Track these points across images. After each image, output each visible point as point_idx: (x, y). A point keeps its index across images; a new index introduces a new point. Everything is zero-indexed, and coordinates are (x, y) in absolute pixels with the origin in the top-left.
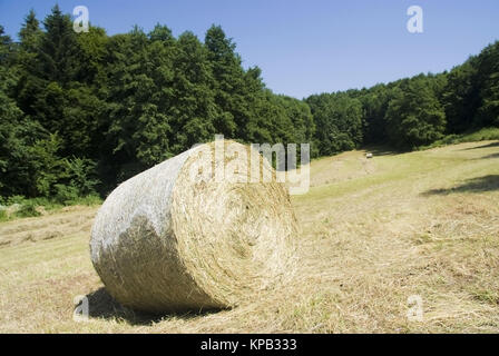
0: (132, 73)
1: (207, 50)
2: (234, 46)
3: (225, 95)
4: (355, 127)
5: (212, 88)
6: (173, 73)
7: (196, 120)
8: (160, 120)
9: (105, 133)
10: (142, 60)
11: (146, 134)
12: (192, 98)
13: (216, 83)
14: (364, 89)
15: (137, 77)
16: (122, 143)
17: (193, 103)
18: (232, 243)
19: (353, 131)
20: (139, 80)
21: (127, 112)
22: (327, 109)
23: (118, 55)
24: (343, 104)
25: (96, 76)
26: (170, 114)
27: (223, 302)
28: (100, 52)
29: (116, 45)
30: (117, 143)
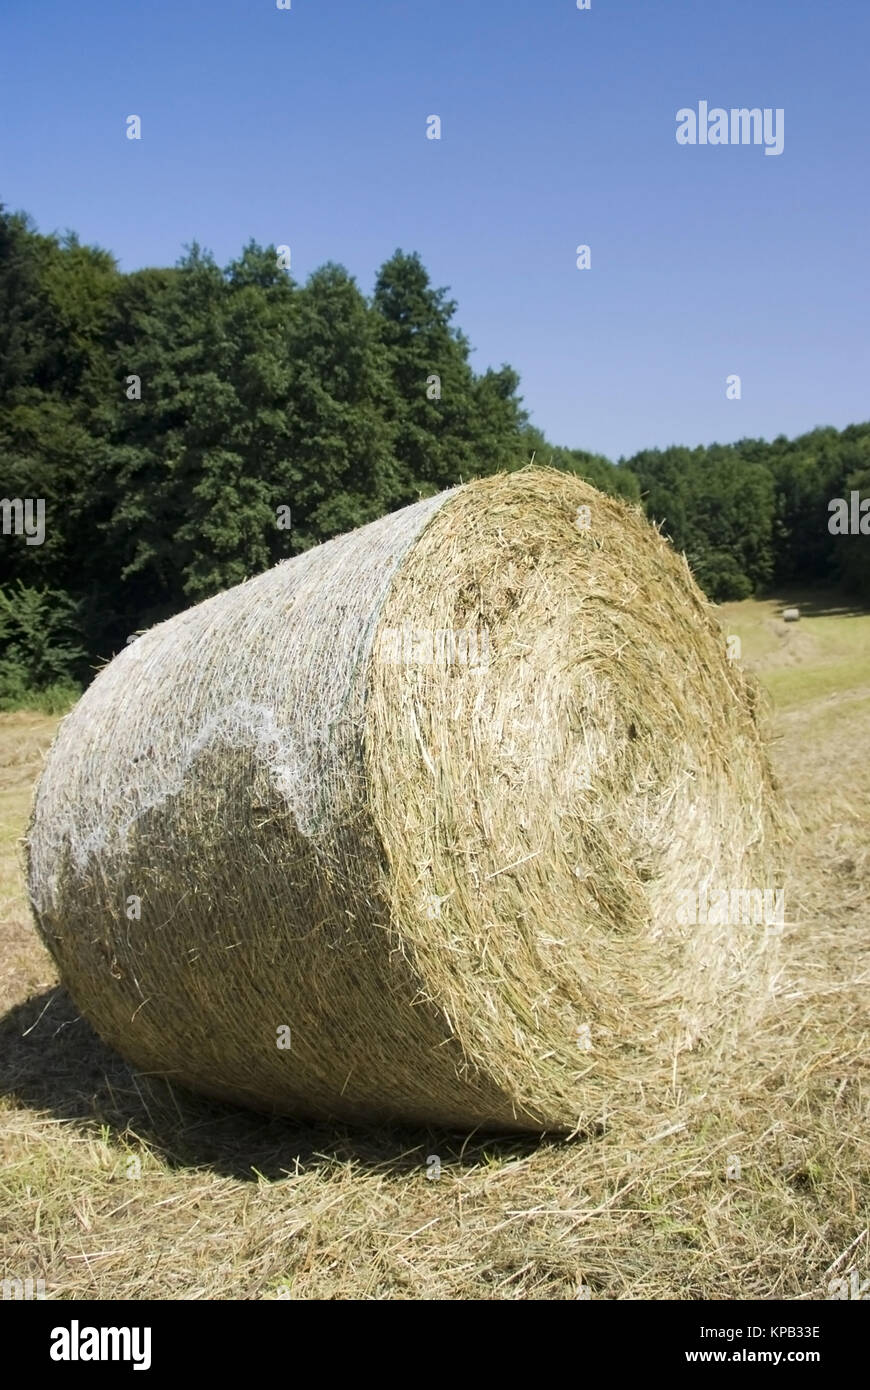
0: (180, 369)
1: (380, 317)
2: (450, 310)
3: (422, 436)
4: (754, 538)
5: (389, 415)
6: (288, 371)
7: (344, 499)
8: (248, 496)
9: (103, 526)
10: (209, 336)
11: (208, 529)
12: (336, 441)
13: (401, 404)
14: (781, 441)
15: (193, 380)
16: (146, 552)
17: (338, 453)
18: (583, 871)
19: (748, 549)
20: (198, 388)
21: (162, 472)
22: (684, 488)
23: (145, 322)
24: (726, 477)
25: (87, 373)
26: (274, 481)
27: (554, 1114)
28: (99, 314)
29: (140, 295)
30: (134, 553)
